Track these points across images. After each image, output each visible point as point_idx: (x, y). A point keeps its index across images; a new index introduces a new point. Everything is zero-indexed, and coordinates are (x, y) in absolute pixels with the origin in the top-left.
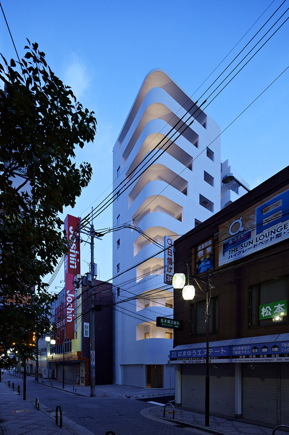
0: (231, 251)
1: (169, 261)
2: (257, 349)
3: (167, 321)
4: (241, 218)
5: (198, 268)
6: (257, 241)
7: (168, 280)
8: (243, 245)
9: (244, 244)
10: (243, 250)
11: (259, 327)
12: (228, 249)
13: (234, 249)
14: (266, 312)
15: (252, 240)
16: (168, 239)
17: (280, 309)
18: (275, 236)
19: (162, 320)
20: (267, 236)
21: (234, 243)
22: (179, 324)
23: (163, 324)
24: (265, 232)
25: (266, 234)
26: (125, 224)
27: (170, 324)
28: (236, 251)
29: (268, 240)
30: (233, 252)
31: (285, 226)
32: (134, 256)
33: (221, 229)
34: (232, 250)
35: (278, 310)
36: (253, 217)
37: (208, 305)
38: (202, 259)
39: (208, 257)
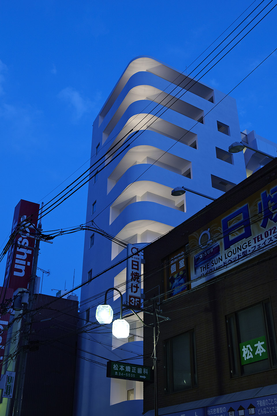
0: (202, 268)
1: (134, 276)
2: (233, 412)
3: (125, 368)
4: (209, 229)
5: (171, 287)
6: (226, 258)
7: (133, 303)
8: (213, 261)
10: (214, 268)
11: (242, 375)
12: (200, 265)
13: (205, 265)
14: (247, 353)
15: (222, 256)
16: (133, 248)
17: (261, 350)
18: (242, 253)
19: (115, 367)
20: (235, 253)
21: (204, 258)
22: (147, 373)
23: (116, 373)
24: (233, 247)
25: (233, 250)
26: (81, 226)
27: (131, 373)
28: (208, 268)
29: (236, 257)
30: (204, 269)
31: (249, 243)
32: (112, 259)
33: (191, 240)
34: (203, 266)
35: (259, 350)
36: (220, 229)
37: (155, 344)
38: (175, 276)
39: (181, 273)
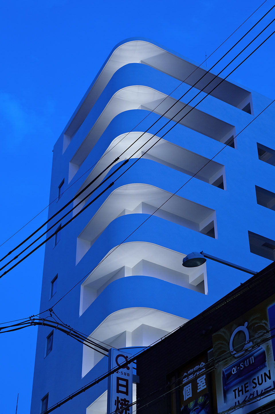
0: (237, 391)
1: (120, 406)
4: (246, 324)
8: (255, 379)
9: (257, 379)
10: (257, 391)
12: (233, 387)
13: (242, 386)
15: (269, 371)
16: (119, 356)
21: (239, 374)
26: (32, 318)
28: (246, 392)
30: (240, 393)
32: (83, 376)
33: (216, 343)
34: (238, 388)
36: (265, 323)
38: (191, 405)
39: (201, 400)
